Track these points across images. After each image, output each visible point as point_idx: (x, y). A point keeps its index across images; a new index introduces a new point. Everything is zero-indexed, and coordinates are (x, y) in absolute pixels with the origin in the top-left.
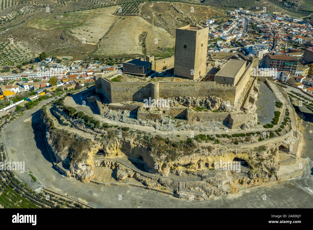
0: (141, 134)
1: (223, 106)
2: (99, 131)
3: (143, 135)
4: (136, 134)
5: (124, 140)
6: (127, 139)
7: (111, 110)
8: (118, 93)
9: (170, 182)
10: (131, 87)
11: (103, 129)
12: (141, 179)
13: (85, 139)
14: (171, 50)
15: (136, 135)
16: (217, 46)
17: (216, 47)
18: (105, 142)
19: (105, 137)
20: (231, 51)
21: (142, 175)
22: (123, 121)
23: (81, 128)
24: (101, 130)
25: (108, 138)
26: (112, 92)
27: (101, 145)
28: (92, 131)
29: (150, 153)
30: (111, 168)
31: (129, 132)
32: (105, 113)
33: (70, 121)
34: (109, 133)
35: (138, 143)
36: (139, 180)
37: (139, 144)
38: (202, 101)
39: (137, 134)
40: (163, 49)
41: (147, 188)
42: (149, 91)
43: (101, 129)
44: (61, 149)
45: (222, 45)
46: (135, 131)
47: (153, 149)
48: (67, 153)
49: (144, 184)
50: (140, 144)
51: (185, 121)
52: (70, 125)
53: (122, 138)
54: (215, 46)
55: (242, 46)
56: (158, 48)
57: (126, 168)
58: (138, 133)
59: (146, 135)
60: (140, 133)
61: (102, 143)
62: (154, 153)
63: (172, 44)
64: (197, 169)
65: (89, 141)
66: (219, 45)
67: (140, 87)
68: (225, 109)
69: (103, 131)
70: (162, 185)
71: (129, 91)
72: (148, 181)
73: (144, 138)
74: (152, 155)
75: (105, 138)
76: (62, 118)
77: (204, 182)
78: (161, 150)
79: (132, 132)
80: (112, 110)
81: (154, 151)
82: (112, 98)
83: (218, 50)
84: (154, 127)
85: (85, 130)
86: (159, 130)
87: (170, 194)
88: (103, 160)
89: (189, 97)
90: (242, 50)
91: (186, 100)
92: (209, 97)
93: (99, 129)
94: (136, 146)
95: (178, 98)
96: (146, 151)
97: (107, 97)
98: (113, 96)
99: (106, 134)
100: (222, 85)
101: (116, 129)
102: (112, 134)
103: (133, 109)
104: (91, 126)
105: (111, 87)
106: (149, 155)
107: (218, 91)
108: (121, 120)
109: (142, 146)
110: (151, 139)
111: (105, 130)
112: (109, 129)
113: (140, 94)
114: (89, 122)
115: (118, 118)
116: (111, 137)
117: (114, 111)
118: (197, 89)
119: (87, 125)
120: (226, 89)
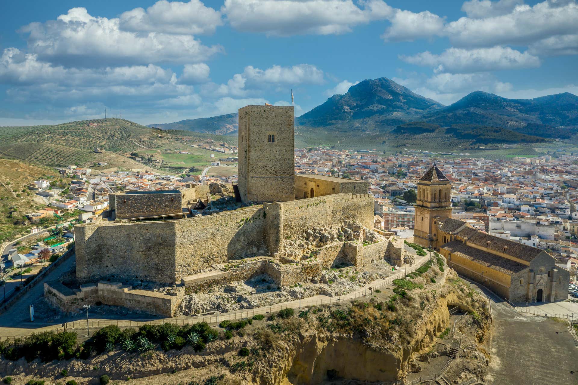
0: (322, 311)
1: (368, 234)
2: (224, 346)
3: (327, 314)
4: (313, 317)
5: (301, 337)
6: (308, 334)
7: (194, 295)
8: (192, 247)
10: (224, 223)
11: (233, 335)
15: (314, 319)
18: (261, 366)
19: (254, 352)
22: (252, 303)
24: (231, 341)
25: (263, 349)
26: (177, 249)
28: (198, 358)
29: (367, 342)
31: (300, 316)
32: (180, 307)
34: (256, 336)
35: (328, 334)
37: (332, 336)
38: (339, 232)
39: (315, 315)
42: (259, 227)
43: (228, 338)
46: (307, 309)
47: (368, 330)
50: (334, 334)
51: (353, 269)
53: (295, 337)
58: (314, 313)
59: (333, 309)
60: (320, 310)
61: (255, 374)
62: (374, 337)
64: (431, 345)
67: (242, 220)
68: (374, 237)
69: (236, 340)
71: (219, 237)
73: (333, 315)
74: (375, 345)
75: (257, 354)
77: (458, 360)
78: (384, 324)
79: (303, 315)
80: (196, 292)
81: (373, 333)
82: (176, 265)
84: (320, 294)
86: (337, 294)
89: (321, 228)
91: (320, 233)
92: (345, 222)
93: (222, 339)
94: (326, 343)
95: (307, 233)
96: (352, 346)
97: (146, 273)
98: (179, 259)
99: (252, 344)
100: (359, 196)
101: (264, 323)
102: (267, 336)
103: (250, 273)
104: (188, 343)
105: (174, 235)
106: (368, 347)
107: (355, 209)
108: (246, 304)
109: (340, 338)
110: (350, 314)
111: (241, 335)
112: (248, 329)
113: (242, 238)
114: (172, 338)
115: (231, 305)
116: (271, 347)
117: (201, 294)
118: (329, 210)
119: (171, 348)
120: (364, 203)
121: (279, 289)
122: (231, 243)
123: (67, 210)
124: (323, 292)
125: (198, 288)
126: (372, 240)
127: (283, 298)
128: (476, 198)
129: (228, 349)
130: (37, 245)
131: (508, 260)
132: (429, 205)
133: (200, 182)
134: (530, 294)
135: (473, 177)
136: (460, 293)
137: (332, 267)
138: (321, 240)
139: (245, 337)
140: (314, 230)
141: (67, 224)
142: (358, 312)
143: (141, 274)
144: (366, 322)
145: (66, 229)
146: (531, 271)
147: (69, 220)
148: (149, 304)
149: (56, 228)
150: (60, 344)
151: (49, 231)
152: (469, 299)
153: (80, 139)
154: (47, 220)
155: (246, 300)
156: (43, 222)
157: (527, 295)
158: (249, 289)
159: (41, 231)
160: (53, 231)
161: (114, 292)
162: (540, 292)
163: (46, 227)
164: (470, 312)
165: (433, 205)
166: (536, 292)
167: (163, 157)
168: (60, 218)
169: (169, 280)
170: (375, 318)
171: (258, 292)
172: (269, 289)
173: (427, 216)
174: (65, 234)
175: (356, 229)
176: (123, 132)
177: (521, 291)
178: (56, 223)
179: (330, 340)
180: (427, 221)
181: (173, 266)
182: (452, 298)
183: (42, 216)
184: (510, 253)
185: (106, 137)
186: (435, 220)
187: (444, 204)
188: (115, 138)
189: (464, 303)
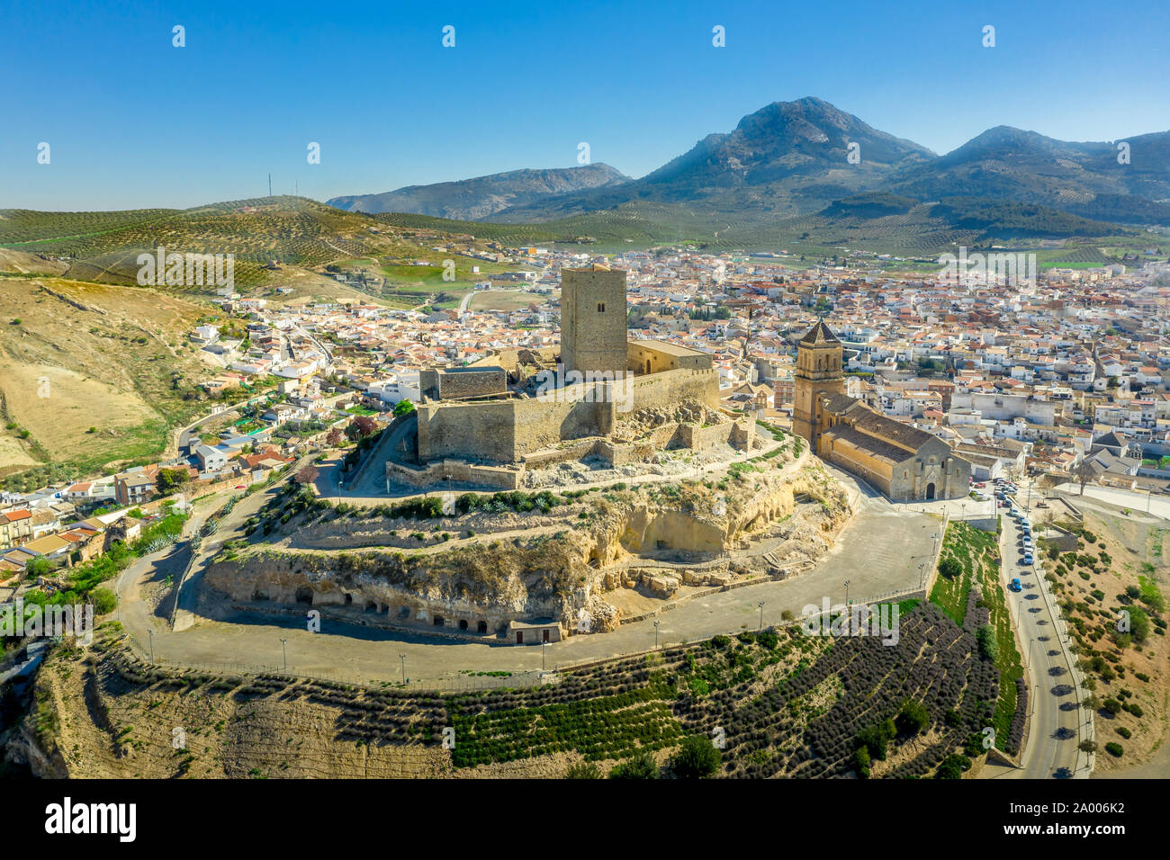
1: (711, 414)
2: (566, 510)
3: (657, 489)
4: (643, 492)
5: (633, 507)
6: (638, 505)
7: (534, 471)
8: (529, 427)
9: (749, 561)
11: (573, 502)
12: (702, 577)
13: (551, 536)
14: (146, 432)
16: (289, 399)
17: (284, 401)
18: (597, 527)
19: (592, 515)
20: (340, 406)
21: (697, 570)
22: (588, 478)
23: (505, 525)
24: (572, 506)
25: (599, 514)
26: (516, 428)
27: (592, 538)
28: (545, 519)
29: (695, 515)
30: (626, 585)
31: (631, 490)
32: (523, 480)
33: (444, 527)
34: (593, 504)
35: (658, 507)
36: (696, 584)
37: (661, 509)
38: (676, 412)
39: (646, 490)
40: (112, 431)
41: (724, 589)
43: (569, 504)
44: (501, 585)
45: (302, 394)
46: (638, 485)
47: (696, 505)
48: (523, 588)
49: (713, 583)
50: (663, 507)
51: (688, 451)
52: (454, 537)
53: (627, 506)
54: (281, 398)
55: (358, 389)
56: (91, 431)
57: (661, 570)
58: (645, 488)
59: (663, 486)
60: (650, 486)
61: (593, 532)
62: (701, 510)
63: (134, 412)
65: (565, 536)
66: (294, 395)
69: (576, 506)
70: (740, 573)
71: (552, 417)
72: (716, 575)
73: (663, 491)
74: (701, 517)
75: (595, 517)
76: (404, 533)
77: (791, 541)
78: (712, 501)
79: (635, 489)
80: (535, 468)
81: (701, 508)
82: (515, 443)
83: (300, 406)
84: (652, 473)
85: (523, 523)
86: (668, 473)
87: (766, 580)
88: (604, 574)
89: (656, 408)
90: (367, 398)
91: (655, 414)
92: (684, 402)
93: (564, 504)
94: (656, 515)
95: (640, 413)
96: (680, 519)
97: (485, 452)
98: (518, 438)
99: (589, 509)
100: (700, 371)
101: (600, 493)
102: (602, 504)
103: (583, 452)
104: (537, 506)
105: (513, 415)
106: (695, 519)
107: (696, 387)
108: (581, 480)
109: (669, 511)
110: (679, 491)
111: (580, 503)
112: (585, 498)
113: (574, 419)
114: (523, 503)
115: (568, 480)
116: (606, 512)
117: (539, 470)
118: (666, 389)
119: (523, 510)
120: (707, 379)
121: (612, 467)
122: (564, 424)
123: (257, 376)
124: (655, 472)
125: (537, 465)
126: (715, 422)
127: (616, 475)
128: (939, 354)
129: (570, 513)
130: (227, 432)
131: (896, 448)
132: (811, 375)
133: (459, 321)
134: (917, 489)
135: (950, 312)
136: (812, 480)
137: (666, 449)
138: (656, 421)
139: (584, 505)
140: (648, 410)
141: (262, 399)
142: (687, 489)
143: (481, 453)
144: (695, 497)
145: (265, 407)
146: (919, 460)
147: (264, 392)
148: (494, 478)
149: (248, 405)
150: (431, 506)
151: (238, 410)
152: (822, 488)
153: (230, 239)
154: (232, 393)
155: (581, 476)
156: (226, 395)
157: (914, 490)
158: (584, 467)
159: (226, 410)
160: (244, 411)
161: (460, 468)
162: (931, 487)
163: (232, 404)
164: (820, 501)
165: (817, 375)
166: (925, 487)
167: (384, 273)
168: (251, 389)
169: (508, 458)
170: (704, 495)
171: (592, 469)
172: (602, 467)
173: (809, 390)
174: (263, 414)
175: (697, 410)
176: (306, 224)
177: (906, 485)
178: (246, 397)
179: (659, 512)
180: (809, 397)
181: (513, 445)
182: (802, 486)
183: (225, 386)
184: (899, 440)
185: (275, 234)
186: (818, 396)
187: (832, 375)
188: (293, 236)
189: (815, 491)
